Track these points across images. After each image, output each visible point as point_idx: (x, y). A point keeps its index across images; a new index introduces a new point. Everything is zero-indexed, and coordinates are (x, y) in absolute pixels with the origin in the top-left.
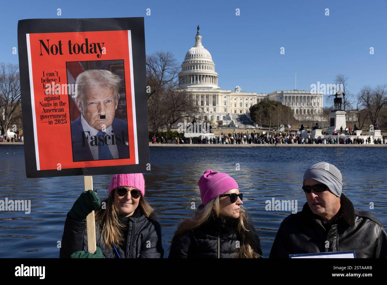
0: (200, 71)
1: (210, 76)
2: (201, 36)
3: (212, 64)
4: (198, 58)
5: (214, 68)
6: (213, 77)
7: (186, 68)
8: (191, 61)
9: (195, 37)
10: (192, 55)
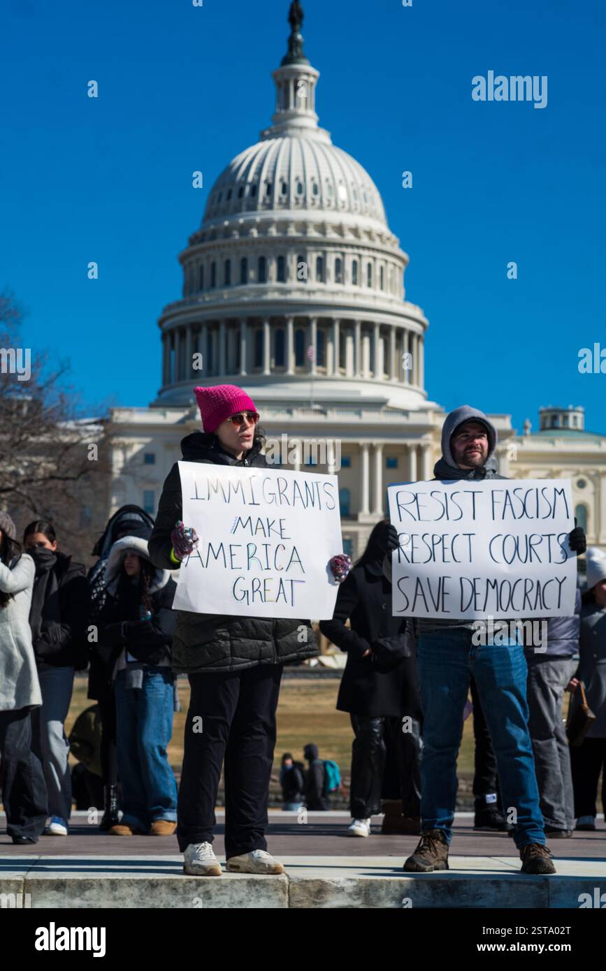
0: (301, 290)
1: (368, 327)
2: (313, 65)
3: (388, 247)
4: (287, 205)
5: (399, 278)
6: (393, 335)
7: (207, 273)
8: (244, 230)
9: (275, 76)
10: (247, 190)
